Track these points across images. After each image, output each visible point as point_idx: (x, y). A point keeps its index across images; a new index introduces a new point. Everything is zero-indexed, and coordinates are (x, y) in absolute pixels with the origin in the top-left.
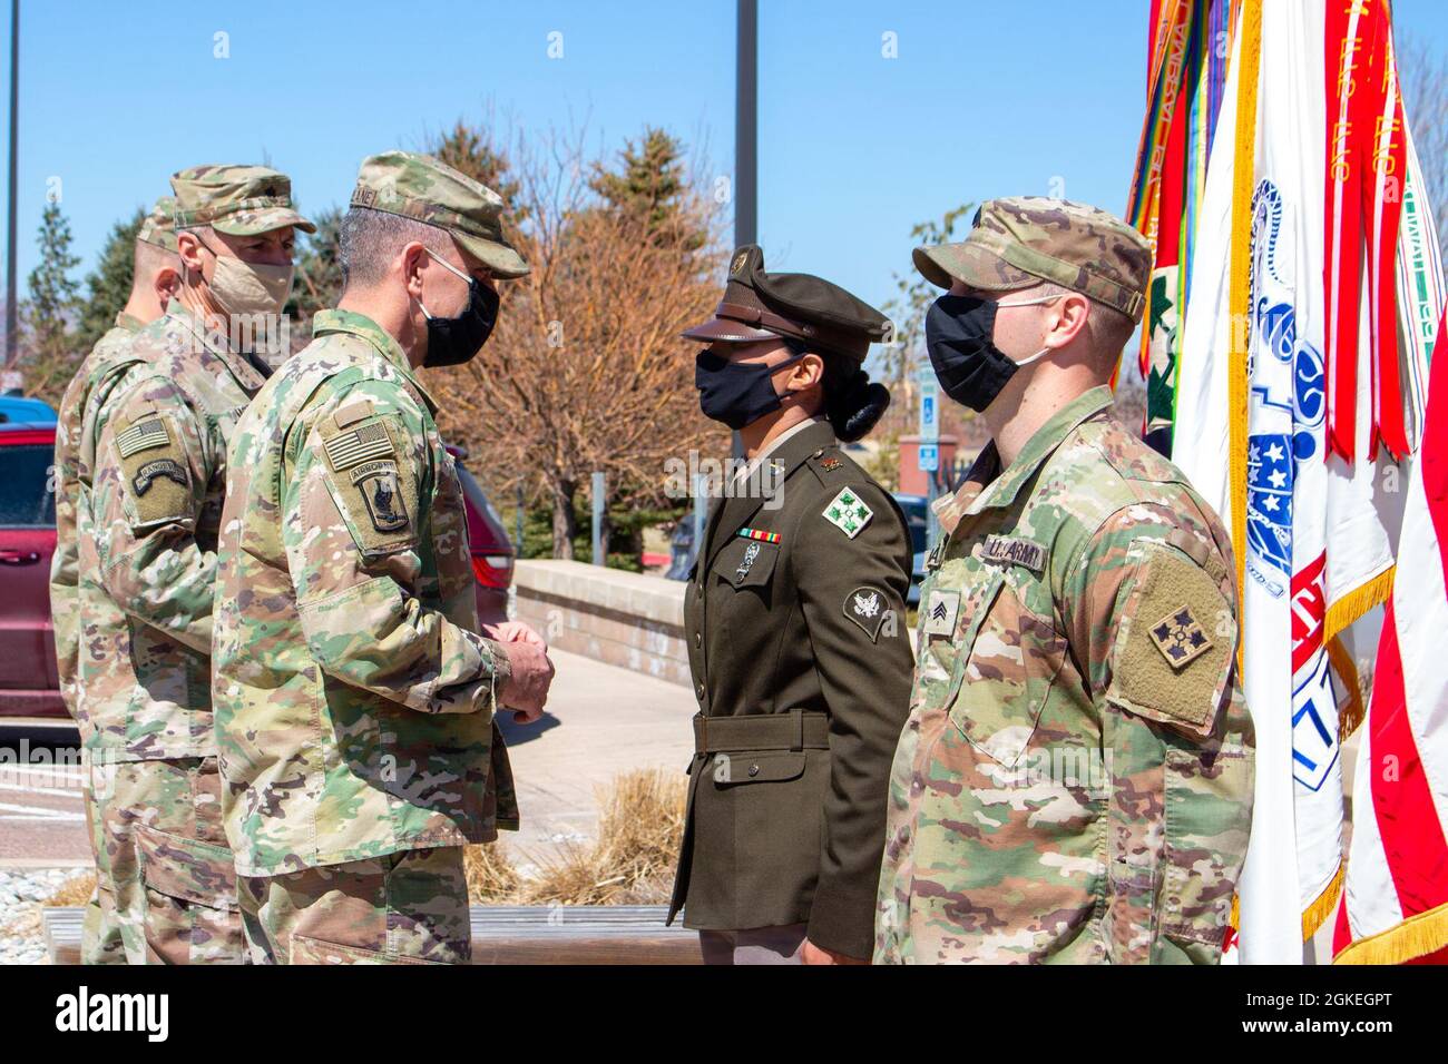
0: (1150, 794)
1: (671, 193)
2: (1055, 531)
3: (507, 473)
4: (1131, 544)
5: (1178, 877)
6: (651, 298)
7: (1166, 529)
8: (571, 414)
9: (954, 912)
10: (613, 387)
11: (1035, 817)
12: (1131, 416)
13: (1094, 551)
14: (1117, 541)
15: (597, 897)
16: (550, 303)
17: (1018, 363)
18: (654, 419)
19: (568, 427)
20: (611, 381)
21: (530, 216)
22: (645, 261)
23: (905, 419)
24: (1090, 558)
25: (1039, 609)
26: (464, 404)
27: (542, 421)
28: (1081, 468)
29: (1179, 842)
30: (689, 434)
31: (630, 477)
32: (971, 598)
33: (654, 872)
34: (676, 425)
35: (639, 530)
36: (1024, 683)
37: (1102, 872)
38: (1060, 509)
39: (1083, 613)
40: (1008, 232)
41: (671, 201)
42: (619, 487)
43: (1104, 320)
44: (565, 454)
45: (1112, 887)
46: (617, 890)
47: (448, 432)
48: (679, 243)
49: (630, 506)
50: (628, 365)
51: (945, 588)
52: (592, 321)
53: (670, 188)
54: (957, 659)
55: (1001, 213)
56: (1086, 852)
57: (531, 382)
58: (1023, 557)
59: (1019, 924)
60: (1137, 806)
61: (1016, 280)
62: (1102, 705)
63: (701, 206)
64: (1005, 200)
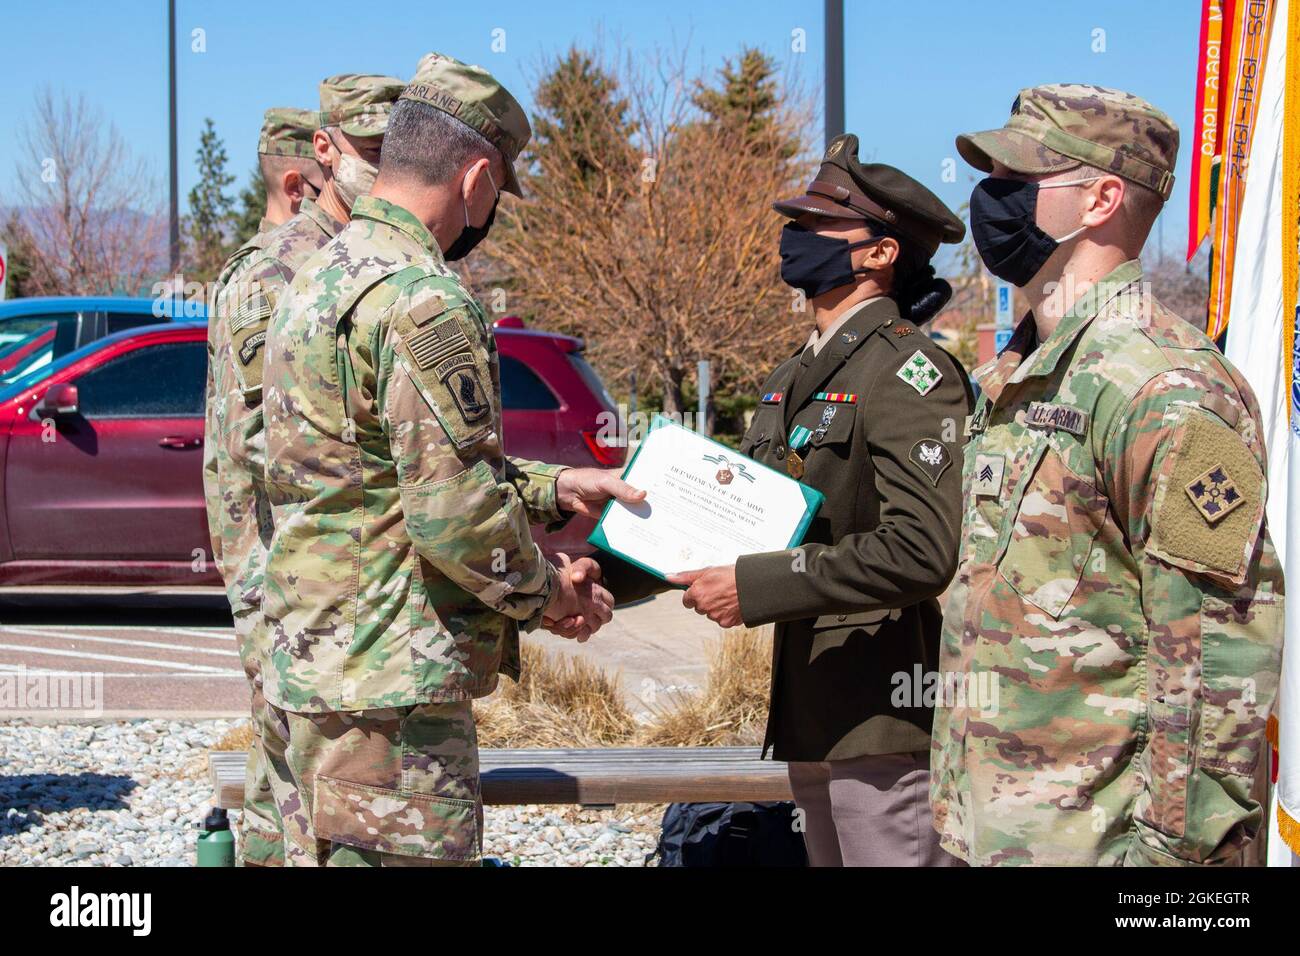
0: (1187, 639)
1: (766, 107)
2: (1096, 396)
3: (621, 364)
4: (1167, 408)
5: (1213, 715)
6: (749, 203)
7: (1200, 393)
8: (679, 309)
9: (1006, 750)
10: (716, 283)
11: (1080, 662)
12: (1190, 303)
13: (1132, 415)
14: (1154, 405)
15: (707, 740)
16: (658, 209)
17: (1058, 241)
18: (754, 311)
19: (676, 320)
20: (714, 277)
21: (639, 130)
22: (744, 168)
23: (982, 310)
24: (1129, 422)
25: (1082, 471)
26: (582, 300)
27: (652, 316)
28: (1117, 338)
29: (1213, 683)
30: (785, 325)
31: (733, 366)
32: (1016, 461)
33: (758, 717)
34: (773, 318)
35: (742, 413)
36: (1068, 540)
37: (1143, 710)
38: (1099, 377)
39: (1123, 472)
40: (1047, 118)
41: (766, 114)
42: (722, 374)
43: (1137, 199)
44: (674, 344)
45: (1151, 724)
46: (725, 733)
47: (567, 326)
48: (774, 151)
49: (733, 391)
50: (730, 263)
51: (990, 451)
52: (696, 223)
53: (766, 102)
54: (1004, 518)
55: (1040, 101)
56: (1128, 693)
57: (641, 280)
58: (1065, 422)
59: (1068, 760)
60: (1175, 650)
61: (1056, 163)
62: (1141, 558)
63: (793, 120)
64: (1042, 88)
